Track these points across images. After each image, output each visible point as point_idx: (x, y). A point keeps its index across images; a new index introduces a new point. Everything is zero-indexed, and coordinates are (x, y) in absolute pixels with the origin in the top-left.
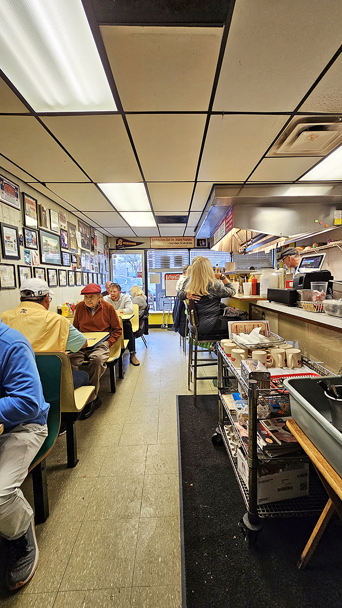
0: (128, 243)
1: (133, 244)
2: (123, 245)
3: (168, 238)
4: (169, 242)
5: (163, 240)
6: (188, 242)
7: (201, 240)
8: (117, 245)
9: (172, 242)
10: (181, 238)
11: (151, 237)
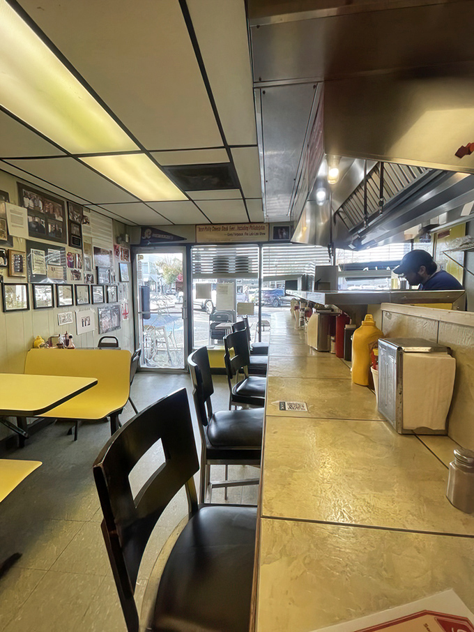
0: (159, 236)
1: (168, 237)
2: (152, 238)
3: (225, 226)
4: (226, 232)
5: (216, 229)
6: (257, 231)
7: (282, 228)
8: (143, 238)
9: (232, 232)
10: (247, 225)
11: (196, 225)
